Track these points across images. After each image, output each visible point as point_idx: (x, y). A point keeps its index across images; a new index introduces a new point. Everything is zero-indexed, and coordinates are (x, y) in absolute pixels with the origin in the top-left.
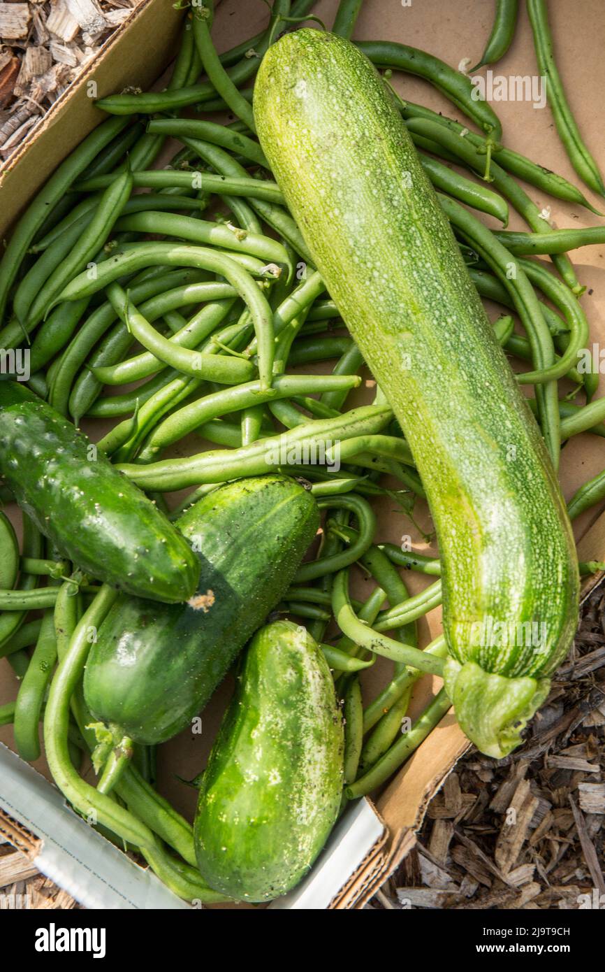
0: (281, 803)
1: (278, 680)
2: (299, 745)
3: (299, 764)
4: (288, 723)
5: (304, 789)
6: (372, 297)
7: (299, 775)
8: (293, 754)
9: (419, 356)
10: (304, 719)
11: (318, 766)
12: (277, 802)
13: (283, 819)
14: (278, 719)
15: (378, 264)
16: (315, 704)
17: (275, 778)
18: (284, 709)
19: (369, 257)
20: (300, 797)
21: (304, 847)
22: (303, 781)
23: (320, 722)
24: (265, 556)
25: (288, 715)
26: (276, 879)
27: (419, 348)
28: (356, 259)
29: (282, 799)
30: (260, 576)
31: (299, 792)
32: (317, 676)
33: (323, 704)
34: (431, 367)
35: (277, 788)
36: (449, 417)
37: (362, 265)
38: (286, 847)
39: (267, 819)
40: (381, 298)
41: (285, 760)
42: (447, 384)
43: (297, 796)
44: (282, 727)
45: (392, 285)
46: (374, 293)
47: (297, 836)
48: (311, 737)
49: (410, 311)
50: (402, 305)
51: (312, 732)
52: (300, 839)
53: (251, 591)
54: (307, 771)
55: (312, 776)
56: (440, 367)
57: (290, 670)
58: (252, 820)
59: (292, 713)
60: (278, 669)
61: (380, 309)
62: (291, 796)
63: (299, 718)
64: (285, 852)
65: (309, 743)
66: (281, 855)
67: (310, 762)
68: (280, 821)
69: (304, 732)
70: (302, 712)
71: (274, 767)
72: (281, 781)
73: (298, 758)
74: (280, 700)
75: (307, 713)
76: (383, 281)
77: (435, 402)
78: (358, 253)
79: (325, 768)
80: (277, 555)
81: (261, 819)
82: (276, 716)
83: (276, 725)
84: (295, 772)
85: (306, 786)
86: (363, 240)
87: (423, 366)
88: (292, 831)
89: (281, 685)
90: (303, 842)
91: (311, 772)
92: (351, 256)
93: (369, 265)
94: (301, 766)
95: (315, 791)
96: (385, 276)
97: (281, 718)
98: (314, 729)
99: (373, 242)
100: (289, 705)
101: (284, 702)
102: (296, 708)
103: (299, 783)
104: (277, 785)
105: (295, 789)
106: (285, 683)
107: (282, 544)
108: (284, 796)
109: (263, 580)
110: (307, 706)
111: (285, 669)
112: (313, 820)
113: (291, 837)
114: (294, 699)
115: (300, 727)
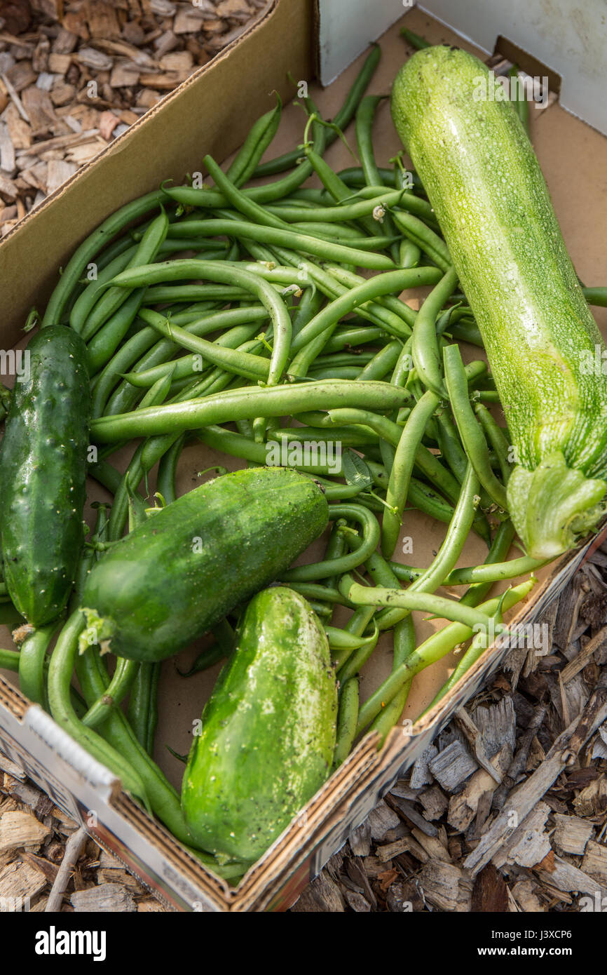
0: (273, 733)
1: (276, 622)
2: (294, 683)
3: (293, 700)
4: (283, 660)
5: (297, 726)
6: (496, 196)
7: (292, 711)
8: (288, 689)
9: (526, 247)
10: (299, 661)
11: (311, 708)
12: (268, 732)
13: (274, 749)
14: (274, 655)
15: (507, 174)
16: (310, 652)
17: (268, 707)
18: (281, 649)
19: (500, 168)
20: (292, 732)
21: (294, 788)
22: (296, 717)
23: (315, 668)
24: (276, 511)
25: (284, 654)
26: (264, 817)
27: (528, 241)
28: (489, 167)
29: (274, 730)
30: (269, 525)
31: (292, 727)
32: (313, 629)
33: (318, 654)
34: (535, 257)
35: (269, 717)
36: (545, 294)
37: (493, 172)
38: (275, 781)
39: (258, 745)
40: (504, 198)
41: (278, 693)
42: (547, 272)
43: (289, 730)
44: (277, 662)
45: (515, 192)
46: (498, 194)
47: (287, 772)
48: (306, 679)
49: (526, 214)
50: (521, 208)
51: (306, 674)
52: (291, 777)
53: (259, 533)
54: (300, 709)
55: (305, 716)
56: (542, 259)
57: (287, 617)
58: (243, 746)
59: (288, 653)
60: (277, 614)
61: (501, 206)
62: (283, 729)
63: (294, 659)
64: (275, 786)
65: (303, 684)
66: (270, 789)
67: (303, 701)
68: (271, 750)
69: (299, 672)
70: (298, 654)
71: (268, 697)
72: (274, 712)
73: (292, 695)
74: (277, 640)
75: (302, 657)
76: (509, 187)
77: (534, 282)
78: (492, 163)
79: (318, 714)
80: (287, 515)
81: (252, 745)
82: (272, 653)
83: (272, 660)
84: (288, 707)
85: (299, 724)
86: (498, 156)
87: (529, 254)
88: (283, 765)
89: (279, 626)
90: (293, 781)
91: (304, 712)
92: (485, 164)
93: (499, 173)
94: (295, 703)
95: (307, 731)
96: (512, 184)
97: (277, 655)
98: (309, 673)
99: (506, 159)
100: (285, 646)
101: (281, 642)
102: (291, 649)
103: (292, 719)
104: (270, 714)
105: (287, 724)
106: (282, 625)
107: (293, 510)
108: (276, 727)
109: (270, 529)
110: (303, 651)
111: (283, 615)
112: (305, 761)
113: (281, 771)
114: (290, 641)
115: (295, 668)
